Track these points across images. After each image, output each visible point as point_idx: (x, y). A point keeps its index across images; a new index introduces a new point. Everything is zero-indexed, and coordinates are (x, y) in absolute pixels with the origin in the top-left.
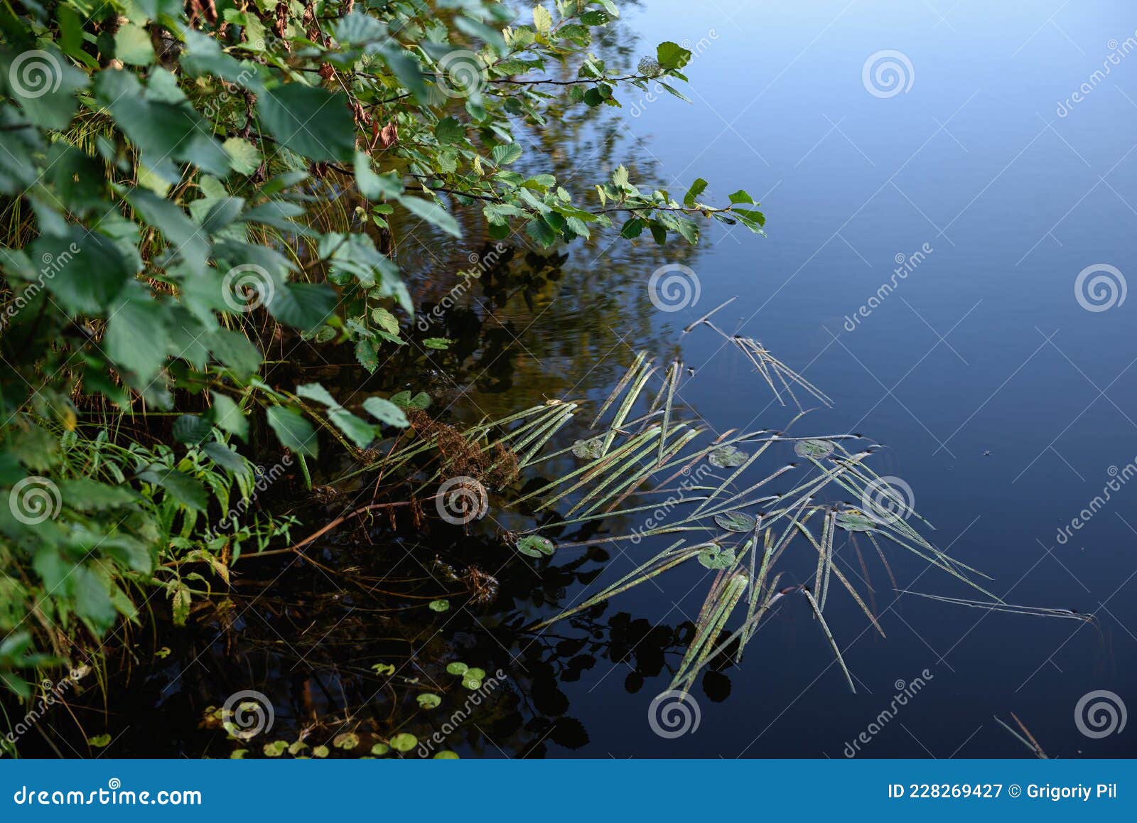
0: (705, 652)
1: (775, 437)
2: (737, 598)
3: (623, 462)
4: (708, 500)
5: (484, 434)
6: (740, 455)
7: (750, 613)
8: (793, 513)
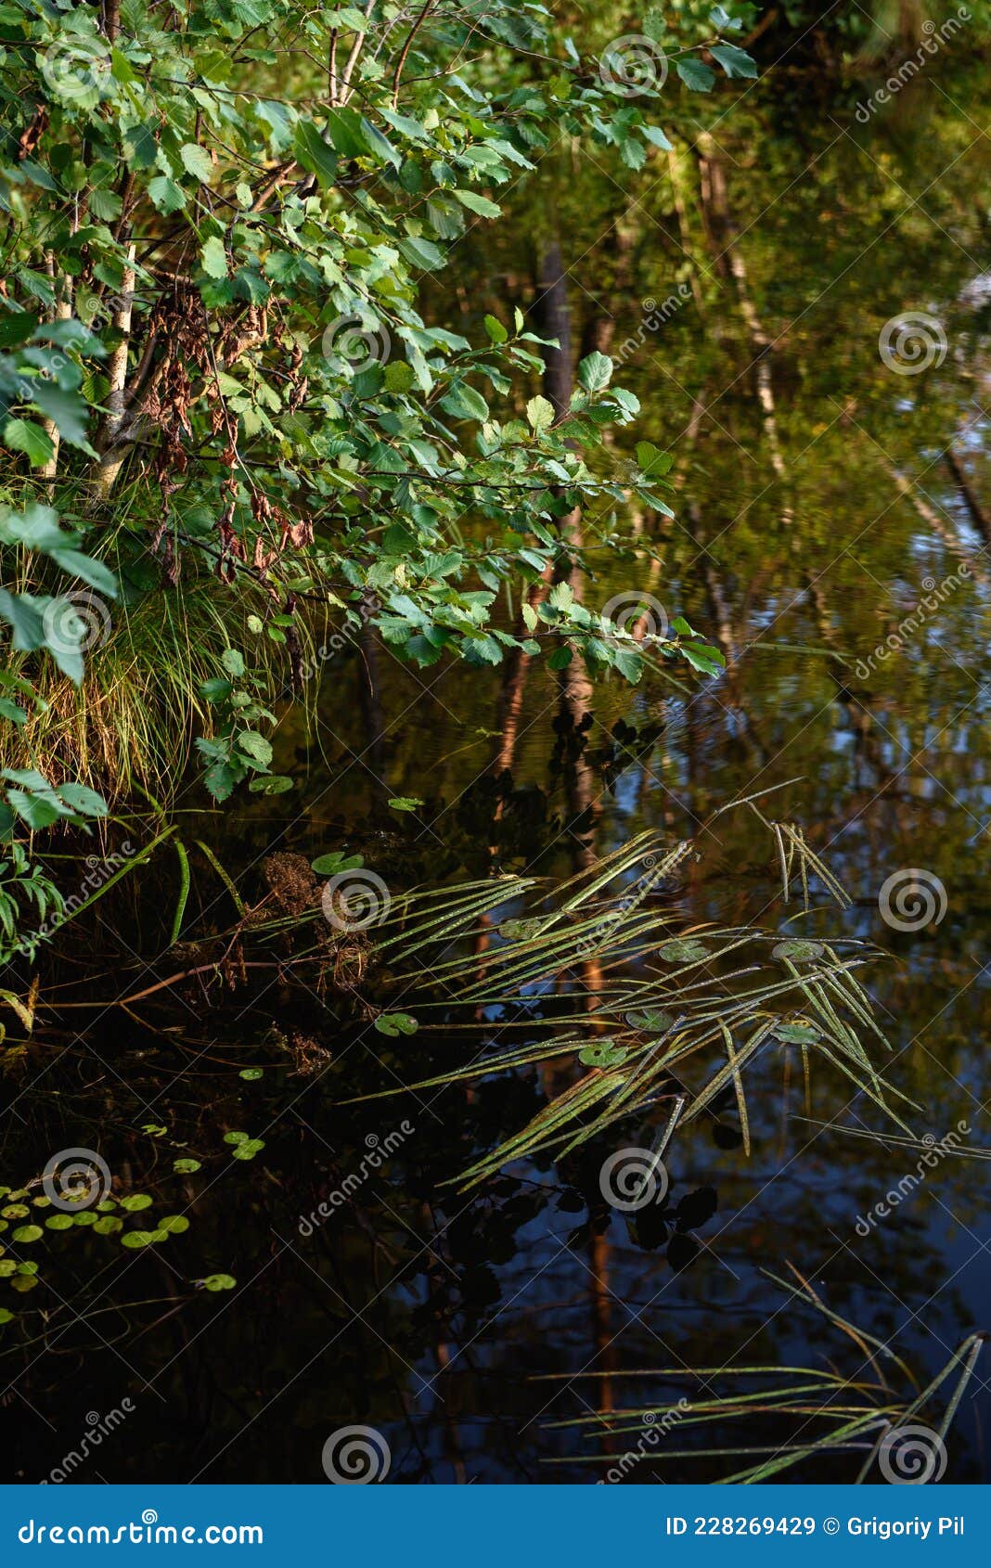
0: (524, 1147)
1: (757, 935)
2: (598, 1097)
3: (552, 946)
4: (632, 994)
5: (406, 903)
6: (702, 950)
7: (604, 1115)
8: (725, 1018)
